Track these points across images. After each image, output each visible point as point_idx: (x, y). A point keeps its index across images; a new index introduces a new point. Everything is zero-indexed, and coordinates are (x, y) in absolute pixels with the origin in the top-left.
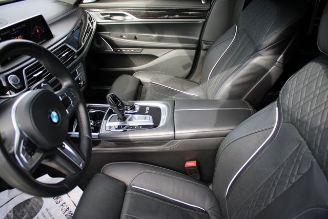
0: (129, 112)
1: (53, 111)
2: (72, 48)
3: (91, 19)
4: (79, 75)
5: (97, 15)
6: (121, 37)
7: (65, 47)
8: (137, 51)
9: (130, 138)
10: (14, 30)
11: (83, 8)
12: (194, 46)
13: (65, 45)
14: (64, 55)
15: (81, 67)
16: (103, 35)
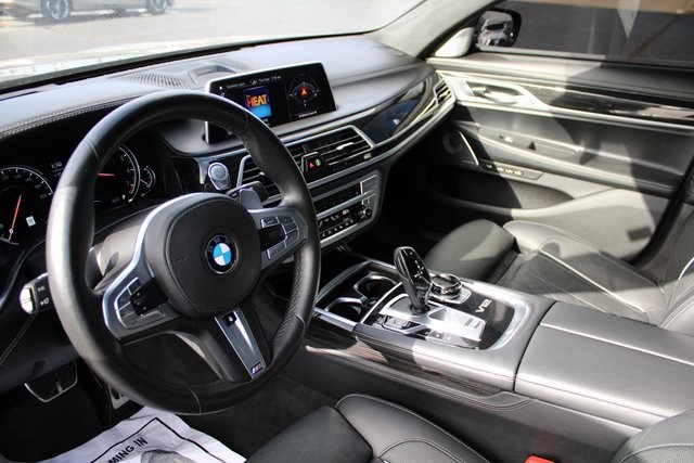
0: (442, 298)
1: (223, 241)
2: (365, 138)
3: (442, 89)
4: (363, 194)
5: (461, 84)
6: (501, 138)
7: (350, 133)
8: (529, 176)
9: (415, 355)
10: (254, 82)
11: (434, 68)
12: (666, 188)
13: (351, 129)
14: (340, 148)
15: (374, 179)
16: (464, 127)
